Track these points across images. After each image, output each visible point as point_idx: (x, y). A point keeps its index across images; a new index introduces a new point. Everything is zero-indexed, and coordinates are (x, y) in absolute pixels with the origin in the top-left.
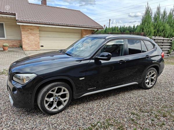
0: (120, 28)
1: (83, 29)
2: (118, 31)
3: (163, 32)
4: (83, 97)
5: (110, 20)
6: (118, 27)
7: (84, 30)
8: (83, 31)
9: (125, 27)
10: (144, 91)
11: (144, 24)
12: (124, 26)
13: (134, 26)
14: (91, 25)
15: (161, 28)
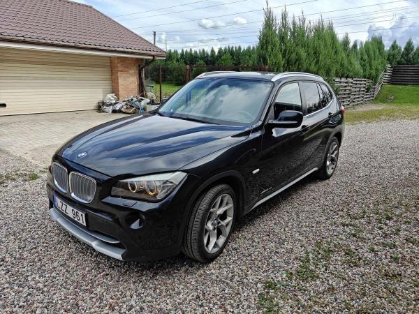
0: (182, 55)
1: (114, 57)
2: (178, 61)
3: (297, 65)
4: (256, 207)
5: (155, 35)
6: (176, 52)
7: (118, 58)
8: (116, 61)
9: (193, 52)
10: (325, 182)
11: (265, 47)
12: (191, 50)
13: (213, 51)
14: (137, 47)
15: (294, 56)
